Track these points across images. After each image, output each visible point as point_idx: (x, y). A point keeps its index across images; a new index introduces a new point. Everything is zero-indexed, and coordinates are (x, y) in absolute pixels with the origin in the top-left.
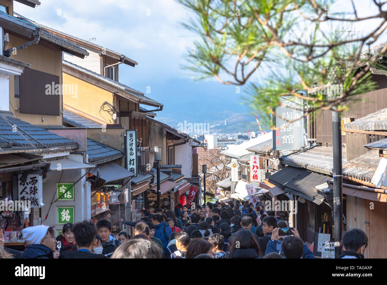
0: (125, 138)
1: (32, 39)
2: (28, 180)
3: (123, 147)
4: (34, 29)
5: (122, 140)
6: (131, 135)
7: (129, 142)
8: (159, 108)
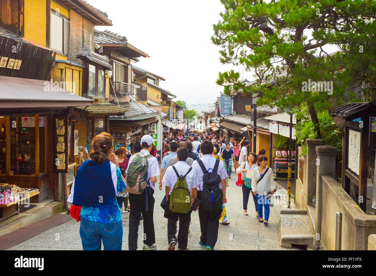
0: (169, 109)
1: (144, 75)
2: (152, 125)
3: (168, 112)
4: (144, 72)
5: (168, 110)
6: (171, 108)
7: (170, 111)
8: (175, 97)
